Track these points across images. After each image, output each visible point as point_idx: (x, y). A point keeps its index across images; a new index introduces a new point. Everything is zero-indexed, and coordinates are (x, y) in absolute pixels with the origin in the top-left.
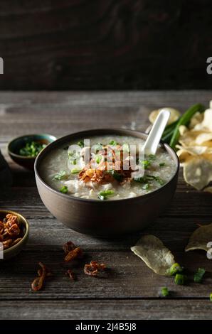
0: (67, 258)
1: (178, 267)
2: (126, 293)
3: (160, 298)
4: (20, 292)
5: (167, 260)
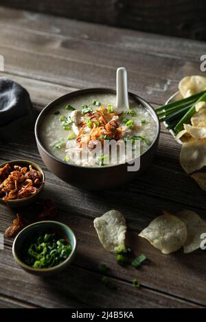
5: (119, 239)
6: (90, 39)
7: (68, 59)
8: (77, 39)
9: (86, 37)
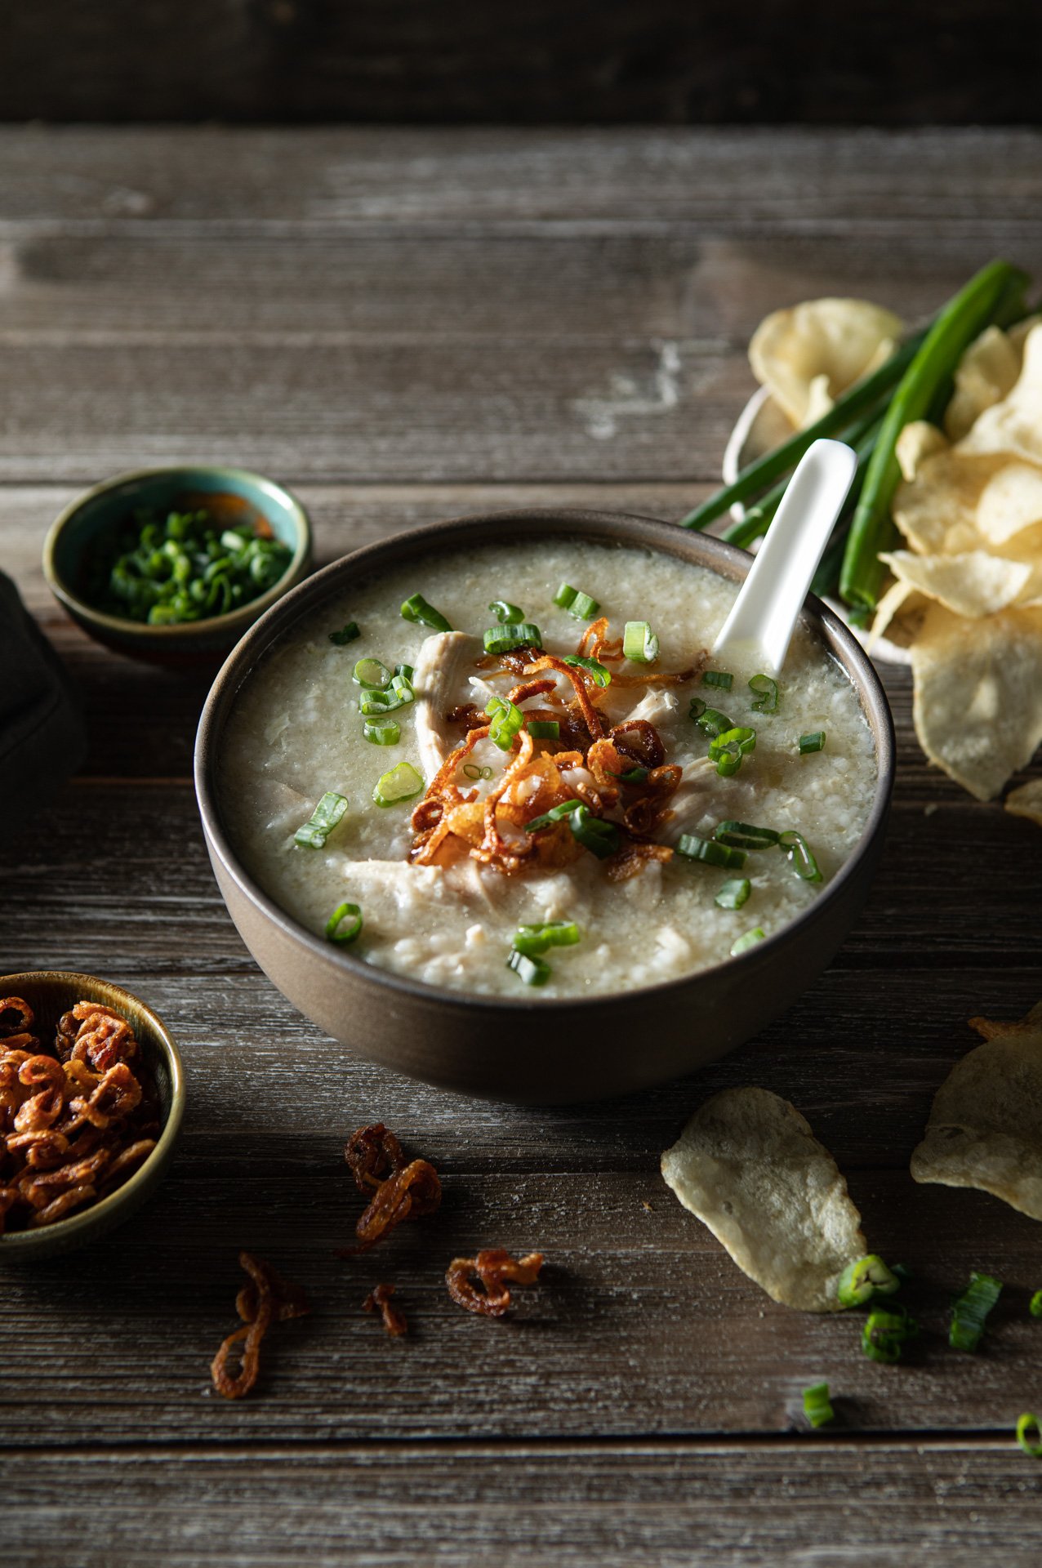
0: (370, 1224)
1: (878, 1273)
2: (641, 1410)
3: (795, 1435)
4: (160, 1407)
5: (828, 1232)
6: (161, 209)
7: (97, 337)
8: (95, 225)
9: (137, 202)
